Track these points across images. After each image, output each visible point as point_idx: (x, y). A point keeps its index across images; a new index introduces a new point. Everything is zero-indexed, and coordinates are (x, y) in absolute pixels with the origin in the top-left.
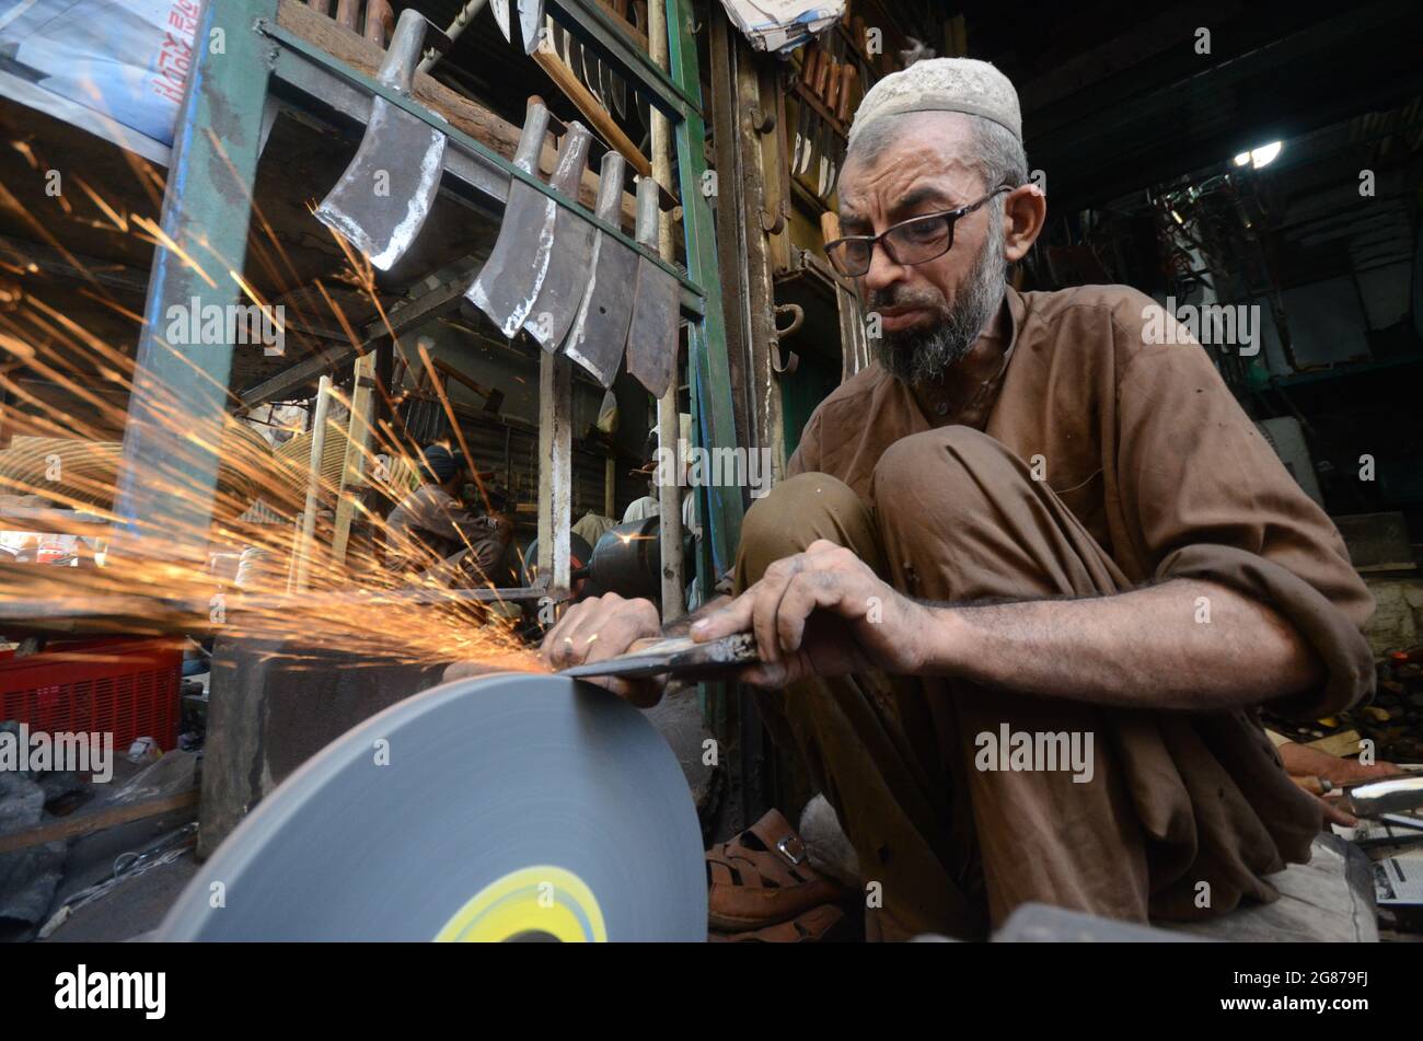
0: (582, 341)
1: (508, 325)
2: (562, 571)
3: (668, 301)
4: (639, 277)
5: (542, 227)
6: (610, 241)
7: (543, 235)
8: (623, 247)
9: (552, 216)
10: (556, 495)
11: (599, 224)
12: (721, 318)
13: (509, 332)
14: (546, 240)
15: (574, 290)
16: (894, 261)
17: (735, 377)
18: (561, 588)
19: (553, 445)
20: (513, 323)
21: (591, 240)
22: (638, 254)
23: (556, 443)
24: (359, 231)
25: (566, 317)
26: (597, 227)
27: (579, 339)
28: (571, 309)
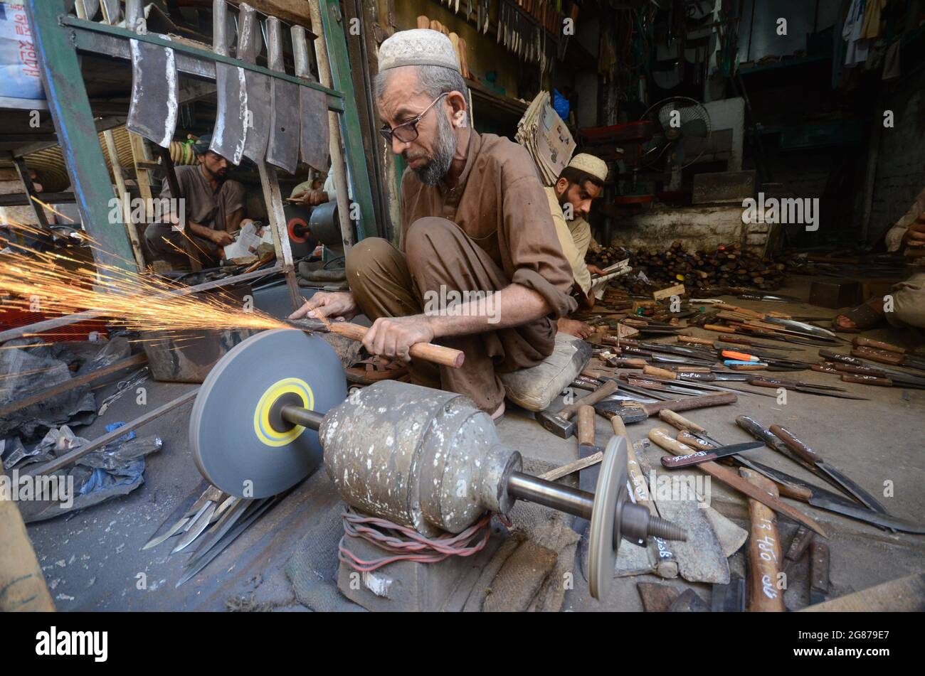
0: (275, 152)
1: (235, 159)
2: (289, 258)
3: (320, 109)
4: (301, 100)
5: (239, 90)
6: (281, 83)
7: (241, 95)
8: (289, 83)
9: (243, 79)
10: (278, 224)
11: (271, 74)
12: (355, 109)
13: (236, 162)
14: (243, 97)
15: (265, 122)
16: (401, 141)
17: (367, 144)
18: (290, 265)
19: (271, 199)
20: (237, 157)
21: (268, 86)
22: (299, 84)
23: (273, 198)
24: (149, 131)
25: (263, 141)
26: (270, 76)
27: (273, 151)
28: (265, 135)
